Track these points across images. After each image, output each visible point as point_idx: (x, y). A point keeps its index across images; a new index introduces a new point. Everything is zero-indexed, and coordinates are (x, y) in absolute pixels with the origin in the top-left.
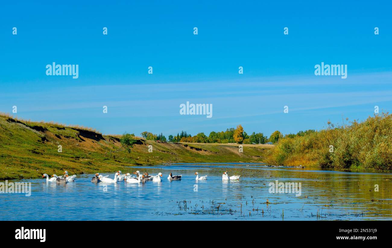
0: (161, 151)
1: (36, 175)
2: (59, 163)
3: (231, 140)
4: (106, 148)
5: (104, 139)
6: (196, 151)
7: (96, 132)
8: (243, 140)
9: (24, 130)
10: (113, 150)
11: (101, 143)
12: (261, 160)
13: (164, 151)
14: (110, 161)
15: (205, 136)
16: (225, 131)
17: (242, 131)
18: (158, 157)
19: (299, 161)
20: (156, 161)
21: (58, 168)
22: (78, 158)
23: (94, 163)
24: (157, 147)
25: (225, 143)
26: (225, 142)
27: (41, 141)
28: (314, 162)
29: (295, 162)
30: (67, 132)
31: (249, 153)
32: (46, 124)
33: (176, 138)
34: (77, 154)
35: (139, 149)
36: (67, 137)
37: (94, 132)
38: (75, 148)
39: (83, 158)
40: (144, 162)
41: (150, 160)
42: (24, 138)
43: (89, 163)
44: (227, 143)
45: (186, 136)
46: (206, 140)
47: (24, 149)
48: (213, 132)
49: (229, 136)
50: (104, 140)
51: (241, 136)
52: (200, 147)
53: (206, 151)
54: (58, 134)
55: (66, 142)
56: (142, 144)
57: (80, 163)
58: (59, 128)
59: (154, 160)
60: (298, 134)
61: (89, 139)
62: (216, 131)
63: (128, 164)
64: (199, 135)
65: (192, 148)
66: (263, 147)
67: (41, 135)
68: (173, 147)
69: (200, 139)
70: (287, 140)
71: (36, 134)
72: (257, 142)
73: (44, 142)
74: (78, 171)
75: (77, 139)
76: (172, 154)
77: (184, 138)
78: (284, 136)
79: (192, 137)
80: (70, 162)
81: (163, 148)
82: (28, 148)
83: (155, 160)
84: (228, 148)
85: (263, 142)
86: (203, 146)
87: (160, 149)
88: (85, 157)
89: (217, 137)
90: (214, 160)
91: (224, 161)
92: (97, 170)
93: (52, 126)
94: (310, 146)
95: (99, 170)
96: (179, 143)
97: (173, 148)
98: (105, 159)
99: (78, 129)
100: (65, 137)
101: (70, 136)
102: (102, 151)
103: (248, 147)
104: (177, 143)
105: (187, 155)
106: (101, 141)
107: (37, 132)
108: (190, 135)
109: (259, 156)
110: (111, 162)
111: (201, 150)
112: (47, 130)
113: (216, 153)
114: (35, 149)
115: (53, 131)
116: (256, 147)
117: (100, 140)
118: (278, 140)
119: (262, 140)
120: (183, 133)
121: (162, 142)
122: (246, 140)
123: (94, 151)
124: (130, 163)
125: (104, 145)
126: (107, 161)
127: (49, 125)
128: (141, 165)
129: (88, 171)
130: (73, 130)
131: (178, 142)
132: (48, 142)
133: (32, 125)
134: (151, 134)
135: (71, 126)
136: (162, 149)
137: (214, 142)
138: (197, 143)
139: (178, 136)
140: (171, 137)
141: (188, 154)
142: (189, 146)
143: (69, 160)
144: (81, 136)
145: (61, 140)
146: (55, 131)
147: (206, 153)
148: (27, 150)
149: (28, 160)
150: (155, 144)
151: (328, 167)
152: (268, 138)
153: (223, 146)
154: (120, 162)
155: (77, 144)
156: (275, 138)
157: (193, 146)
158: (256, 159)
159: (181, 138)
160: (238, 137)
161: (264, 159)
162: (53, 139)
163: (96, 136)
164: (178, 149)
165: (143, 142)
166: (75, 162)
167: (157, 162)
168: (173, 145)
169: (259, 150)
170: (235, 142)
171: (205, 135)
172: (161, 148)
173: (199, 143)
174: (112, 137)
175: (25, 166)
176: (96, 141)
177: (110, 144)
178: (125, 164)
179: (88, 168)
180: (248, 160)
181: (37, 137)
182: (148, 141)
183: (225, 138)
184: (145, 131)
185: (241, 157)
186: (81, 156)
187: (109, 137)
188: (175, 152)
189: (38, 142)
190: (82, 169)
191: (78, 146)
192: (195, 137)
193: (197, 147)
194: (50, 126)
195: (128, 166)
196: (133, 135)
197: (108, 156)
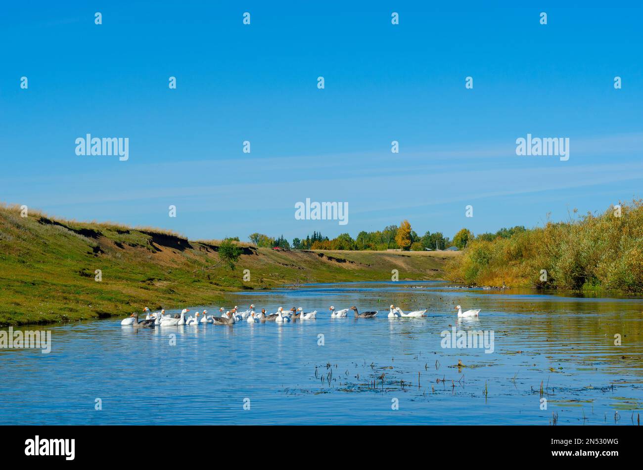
0: (281, 265)
1: (89, 315)
2: (124, 292)
3: (392, 245)
4: (195, 262)
5: (191, 247)
6: (337, 264)
7: (179, 236)
8: (411, 244)
9: (65, 236)
10: (206, 264)
11: (188, 253)
12: (440, 276)
13: (286, 265)
14: (202, 284)
15: (351, 239)
16: (382, 230)
17: (409, 230)
18: (277, 274)
19: (500, 279)
20: (273, 281)
21: (122, 302)
22: (151, 280)
23: (178, 289)
24: (275, 258)
25: (383, 249)
26: (382, 247)
27: (92, 254)
28: (525, 280)
29: (495, 279)
30: (133, 237)
31: (421, 265)
32: (100, 225)
33: (306, 244)
34: (150, 273)
35: (246, 262)
36: (134, 245)
37: (176, 237)
38: (146, 263)
39: (160, 280)
40: (256, 284)
41: (265, 279)
42: (65, 249)
43: (171, 290)
44: (385, 249)
45: (320, 239)
46: (352, 246)
47: (66, 269)
48: (363, 232)
49: (389, 238)
50: (191, 249)
51: (407, 238)
52: (343, 257)
53: (352, 262)
54: (118, 241)
55: (132, 253)
56: (252, 253)
57: (156, 290)
58: (120, 232)
59: (271, 279)
60: (498, 233)
61: (167, 248)
62: (368, 231)
63: (231, 288)
64: (340, 237)
65: (330, 258)
66: (442, 256)
67: (91, 244)
68: (300, 257)
69: (343, 244)
70: (481, 245)
71: (83, 242)
72: (433, 248)
73: (98, 254)
74: (154, 305)
75: (148, 249)
76: (299, 268)
77: (317, 242)
78: (476, 236)
79: (330, 240)
80: (140, 290)
81: (284, 259)
82: (73, 268)
83: (273, 279)
84: (388, 258)
85: (443, 248)
86: (348, 256)
87: (280, 262)
88: (163, 278)
89: (370, 239)
90: (365, 278)
91: (382, 278)
92: (184, 302)
93: (109, 228)
94: (518, 255)
95: (185, 301)
96: (311, 250)
97: (300, 259)
98: (194, 281)
99: (150, 233)
100: (129, 245)
101: (138, 244)
102: (189, 266)
103: (418, 255)
104: (307, 252)
105: (323, 271)
106: (188, 250)
107: (86, 239)
108: (327, 237)
109: (437, 270)
110: (204, 286)
111: (344, 261)
112: (101, 234)
113: (369, 266)
114: (84, 270)
115: (111, 236)
116: (431, 255)
117: (185, 249)
118: (466, 243)
119: (440, 244)
120: (315, 234)
121: (283, 250)
122: (416, 244)
123: (176, 266)
124: (234, 287)
125: (191, 256)
126: (197, 283)
127: (104, 226)
128: (251, 288)
129: (169, 304)
130: (142, 234)
131: (308, 249)
132: (103, 255)
133: (78, 228)
134: (265, 236)
135: (139, 229)
136: (283, 261)
137: (365, 249)
138: (339, 251)
139: (308, 239)
140: (296, 241)
141: (324, 269)
142: (326, 256)
143: (138, 287)
144: (154, 244)
145: (124, 251)
146: (113, 237)
147: (353, 266)
148: (73, 271)
149: (75, 289)
150: (273, 254)
151: (548, 288)
152: (451, 239)
153: (380, 254)
154: (218, 285)
155: (150, 257)
156: (462, 240)
157: (331, 256)
158: (432, 274)
159: (313, 242)
160: (403, 239)
161: (445, 275)
162: (111, 249)
163: (179, 243)
164: (308, 261)
165: (253, 250)
166: (147, 289)
167: (276, 282)
168: (301, 254)
169: (436, 259)
170: (399, 248)
171: (350, 236)
172: (281, 259)
173: (340, 251)
174: (204, 244)
175: (69, 300)
176: (178, 251)
177: (201, 256)
178: (226, 289)
179: (168, 299)
180: (419, 275)
181: (86, 246)
182: (261, 249)
183: (382, 241)
184: (255, 233)
185: (409, 272)
186: (157, 277)
187: (200, 243)
188: (303, 265)
189: (87, 255)
190: (159, 301)
191: (150, 259)
192: (335, 240)
193: (338, 258)
194: (106, 228)
195: (231, 291)
196: (237, 240)
197: (198, 276)
